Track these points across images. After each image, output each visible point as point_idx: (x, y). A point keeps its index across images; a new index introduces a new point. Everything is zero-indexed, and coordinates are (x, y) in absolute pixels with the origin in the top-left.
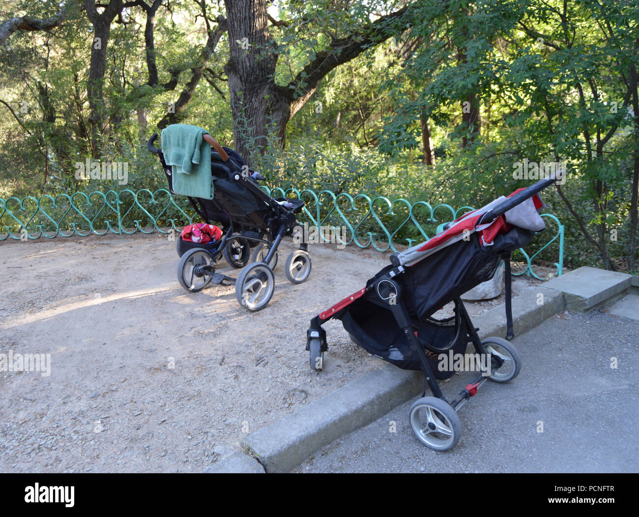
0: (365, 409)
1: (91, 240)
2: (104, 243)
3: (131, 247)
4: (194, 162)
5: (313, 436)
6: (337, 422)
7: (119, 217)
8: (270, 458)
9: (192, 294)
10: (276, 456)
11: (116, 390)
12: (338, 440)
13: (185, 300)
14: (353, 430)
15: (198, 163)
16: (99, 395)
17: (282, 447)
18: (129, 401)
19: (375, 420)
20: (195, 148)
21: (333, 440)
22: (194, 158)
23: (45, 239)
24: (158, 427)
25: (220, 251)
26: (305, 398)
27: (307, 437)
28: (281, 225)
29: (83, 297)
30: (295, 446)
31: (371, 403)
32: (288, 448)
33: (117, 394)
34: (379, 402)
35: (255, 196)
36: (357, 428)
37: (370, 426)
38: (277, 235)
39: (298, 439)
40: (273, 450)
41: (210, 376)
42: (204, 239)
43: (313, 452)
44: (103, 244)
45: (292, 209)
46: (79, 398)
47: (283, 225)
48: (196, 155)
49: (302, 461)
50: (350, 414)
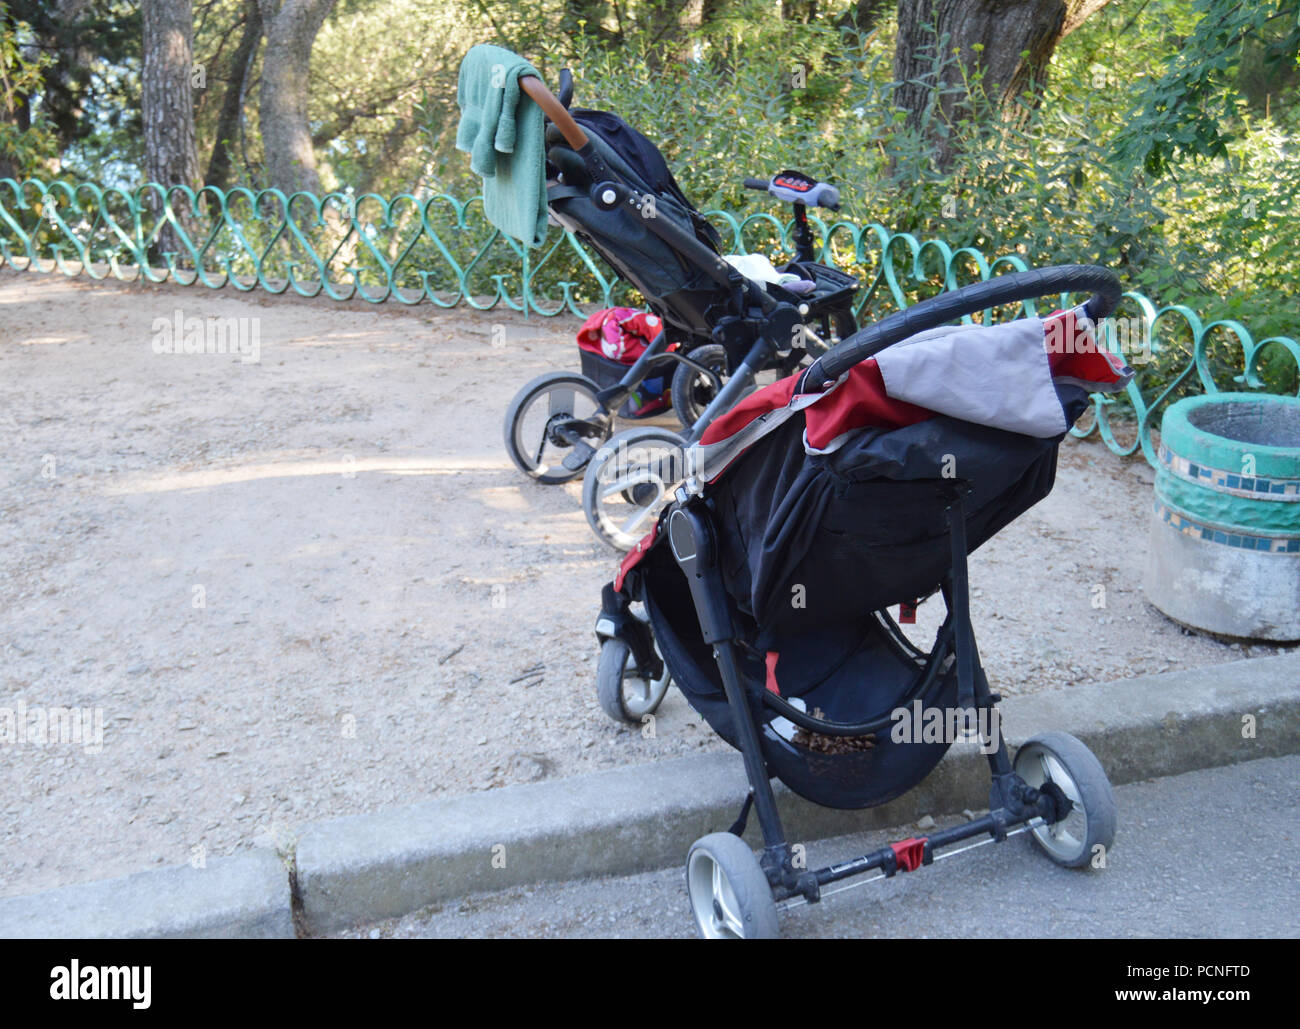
0: (624, 833)
1: (457, 320)
2: (477, 331)
3: (528, 350)
4: (499, 147)
5: (451, 859)
6: (527, 843)
7: (526, 269)
8: (318, 878)
9: (534, 489)
10: (334, 877)
11: (187, 670)
12: (521, 890)
13: (508, 498)
14: (577, 877)
15: (511, 151)
16: (148, 670)
17: (356, 863)
18: (193, 697)
19: (653, 868)
20: (501, 111)
21: (510, 885)
22: (497, 137)
23: (364, 304)
24: (203, 764)
25: (623, 389)
26: (536, 778)
27: (431, 859)
28: (758, 337)
29: (309, 452)
30: (391, 870)
31: (648, 824)
32: (371, 870)
33: (187, 677)
34: (675, 827)
35: (671, 249)
36: (588, 875)
37: (635, 878)
38: (739, 364)
39: (405, 857)
40: (333, 863)
41: (397, 682)
42: (627, 352)
43: (444, 898)
44: (473, 333)
45: (812, 297)
46: (109, 669)
47: (761, 340)
48: (503, 133)
49: (408, 910)
50: (572, 833)
